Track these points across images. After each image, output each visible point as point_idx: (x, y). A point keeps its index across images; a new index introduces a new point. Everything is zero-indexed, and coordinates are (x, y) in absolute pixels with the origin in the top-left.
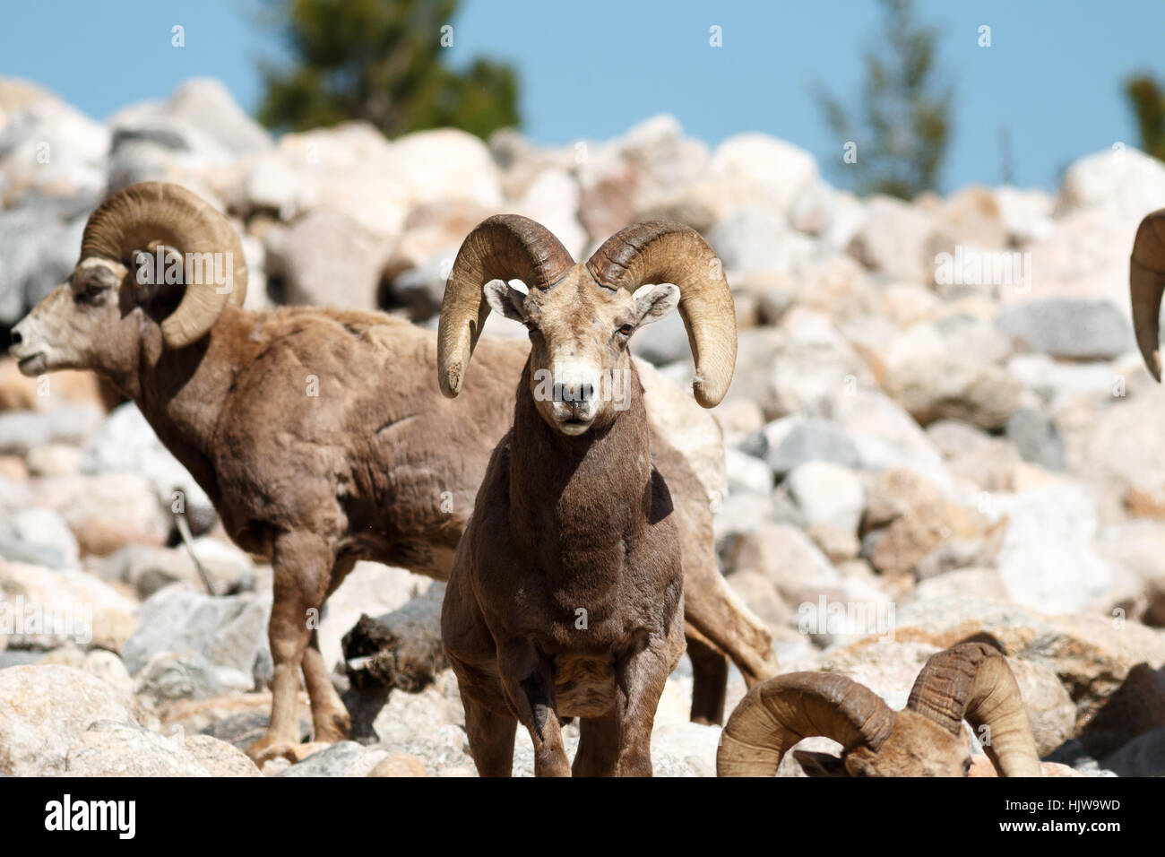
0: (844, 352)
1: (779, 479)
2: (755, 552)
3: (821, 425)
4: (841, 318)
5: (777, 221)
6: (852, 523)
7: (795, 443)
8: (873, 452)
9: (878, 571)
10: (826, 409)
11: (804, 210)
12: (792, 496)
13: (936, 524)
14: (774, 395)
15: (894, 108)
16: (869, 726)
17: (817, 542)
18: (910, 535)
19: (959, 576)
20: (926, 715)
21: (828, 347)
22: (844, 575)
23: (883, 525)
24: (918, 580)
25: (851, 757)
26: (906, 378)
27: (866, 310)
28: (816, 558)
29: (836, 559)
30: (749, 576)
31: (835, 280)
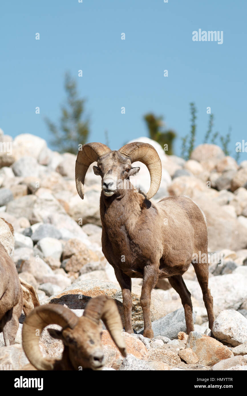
0: (55, 202)
1: (35, 243)
2: (28, 266)
3: (49, 225)
4: (55, 191)
5: (35, 161)
6: (59, 256)
7: (40, 231)
8: (65, 234)
9: (67, 272)
10: (50, 220)
11: (43, 157)
12: (39, 248)
13: (85, 257)
14: (34, 216)
15: (71, 125)
16: (71, 321)
17: (47, 262)
18: (77, 260)
19: (93, 273)
20: (89, 318)
21: (51, 200)
22: (56, 273)
23: (68, 257)
24: (80, 275)
25: (65, 331)
26: (76, 210)
27: (63, 189)
28: (48, 268)
29: (54, 268)
30: (26, 273)
31: (53, 179)
